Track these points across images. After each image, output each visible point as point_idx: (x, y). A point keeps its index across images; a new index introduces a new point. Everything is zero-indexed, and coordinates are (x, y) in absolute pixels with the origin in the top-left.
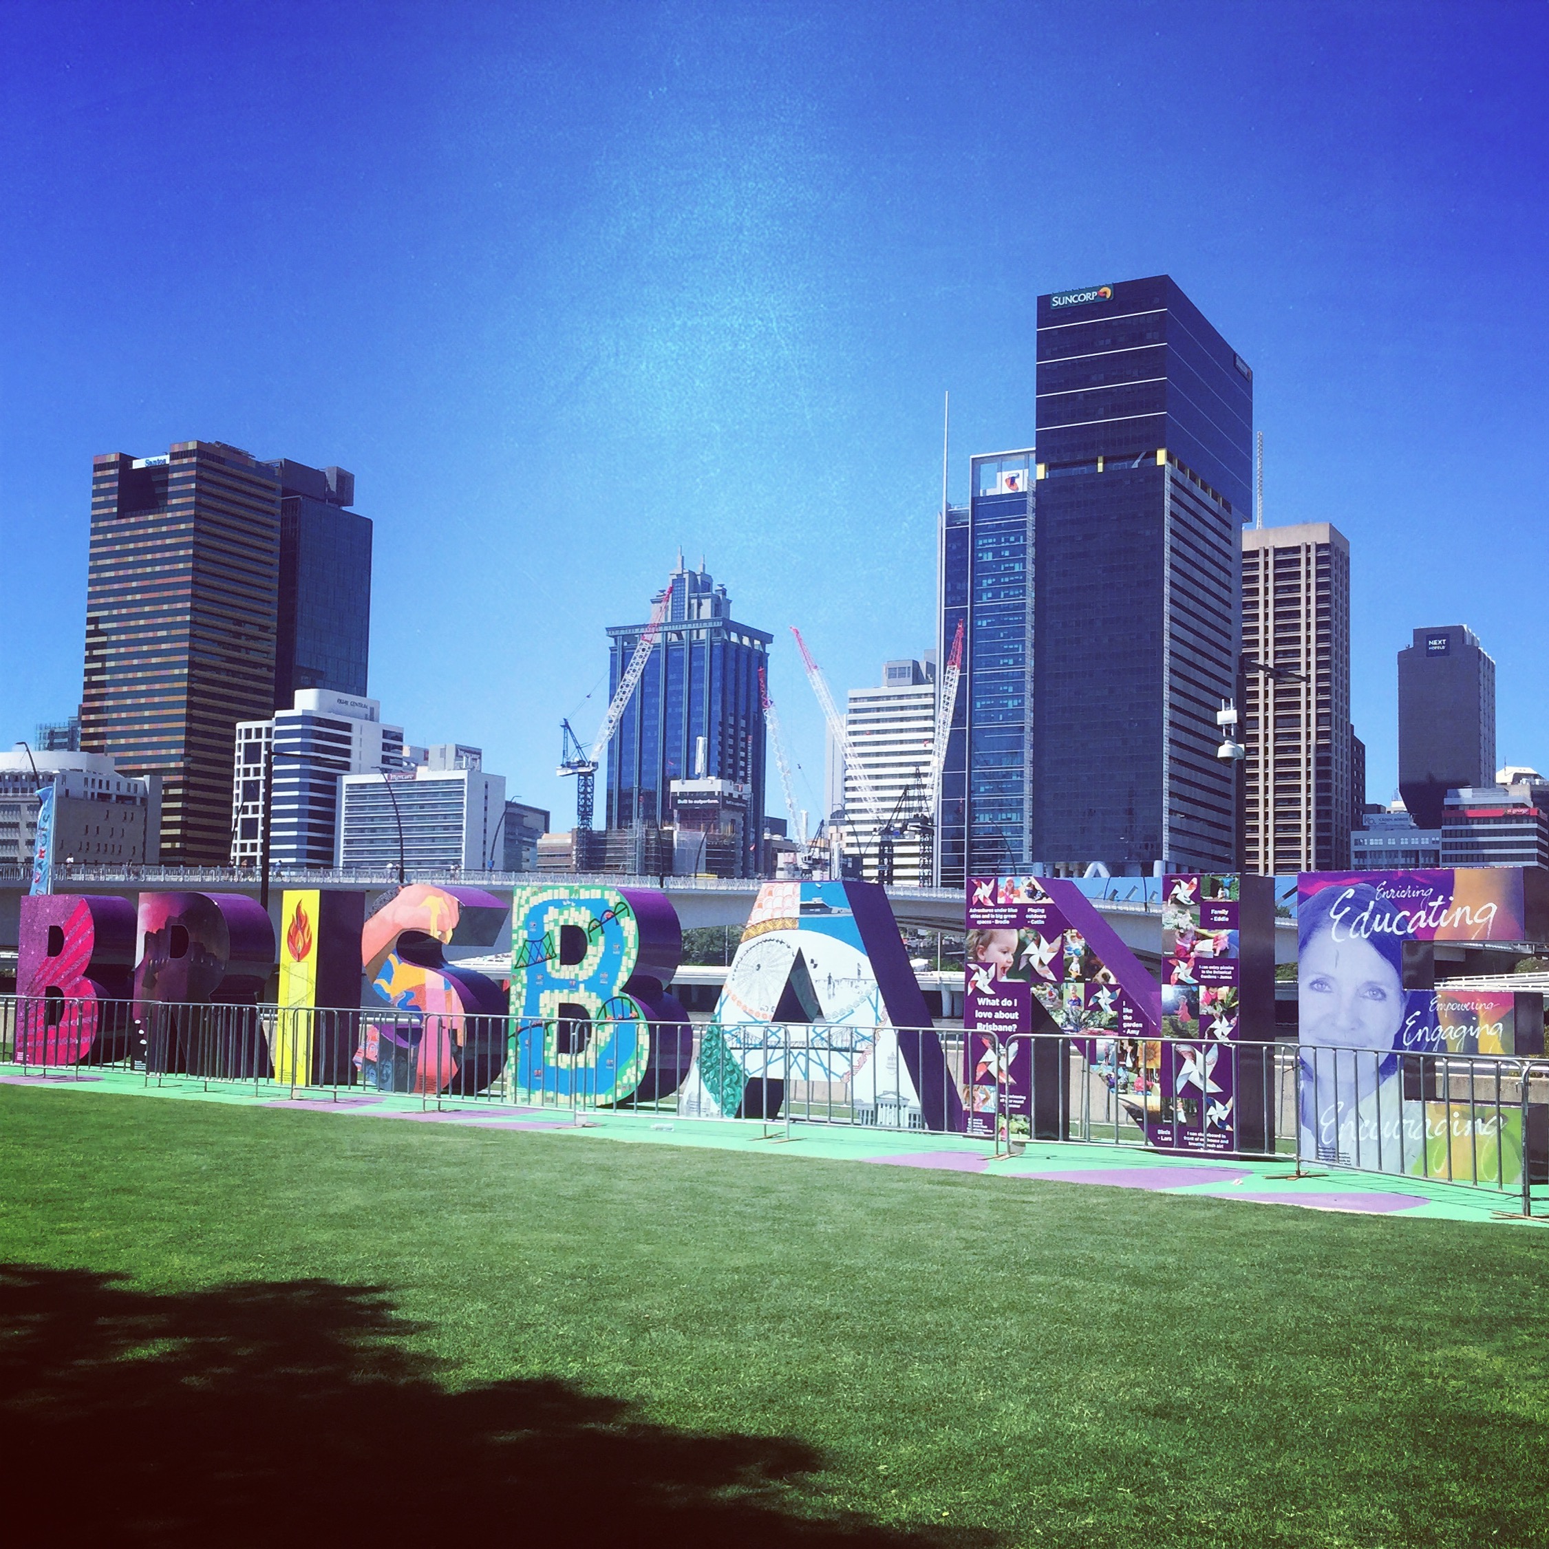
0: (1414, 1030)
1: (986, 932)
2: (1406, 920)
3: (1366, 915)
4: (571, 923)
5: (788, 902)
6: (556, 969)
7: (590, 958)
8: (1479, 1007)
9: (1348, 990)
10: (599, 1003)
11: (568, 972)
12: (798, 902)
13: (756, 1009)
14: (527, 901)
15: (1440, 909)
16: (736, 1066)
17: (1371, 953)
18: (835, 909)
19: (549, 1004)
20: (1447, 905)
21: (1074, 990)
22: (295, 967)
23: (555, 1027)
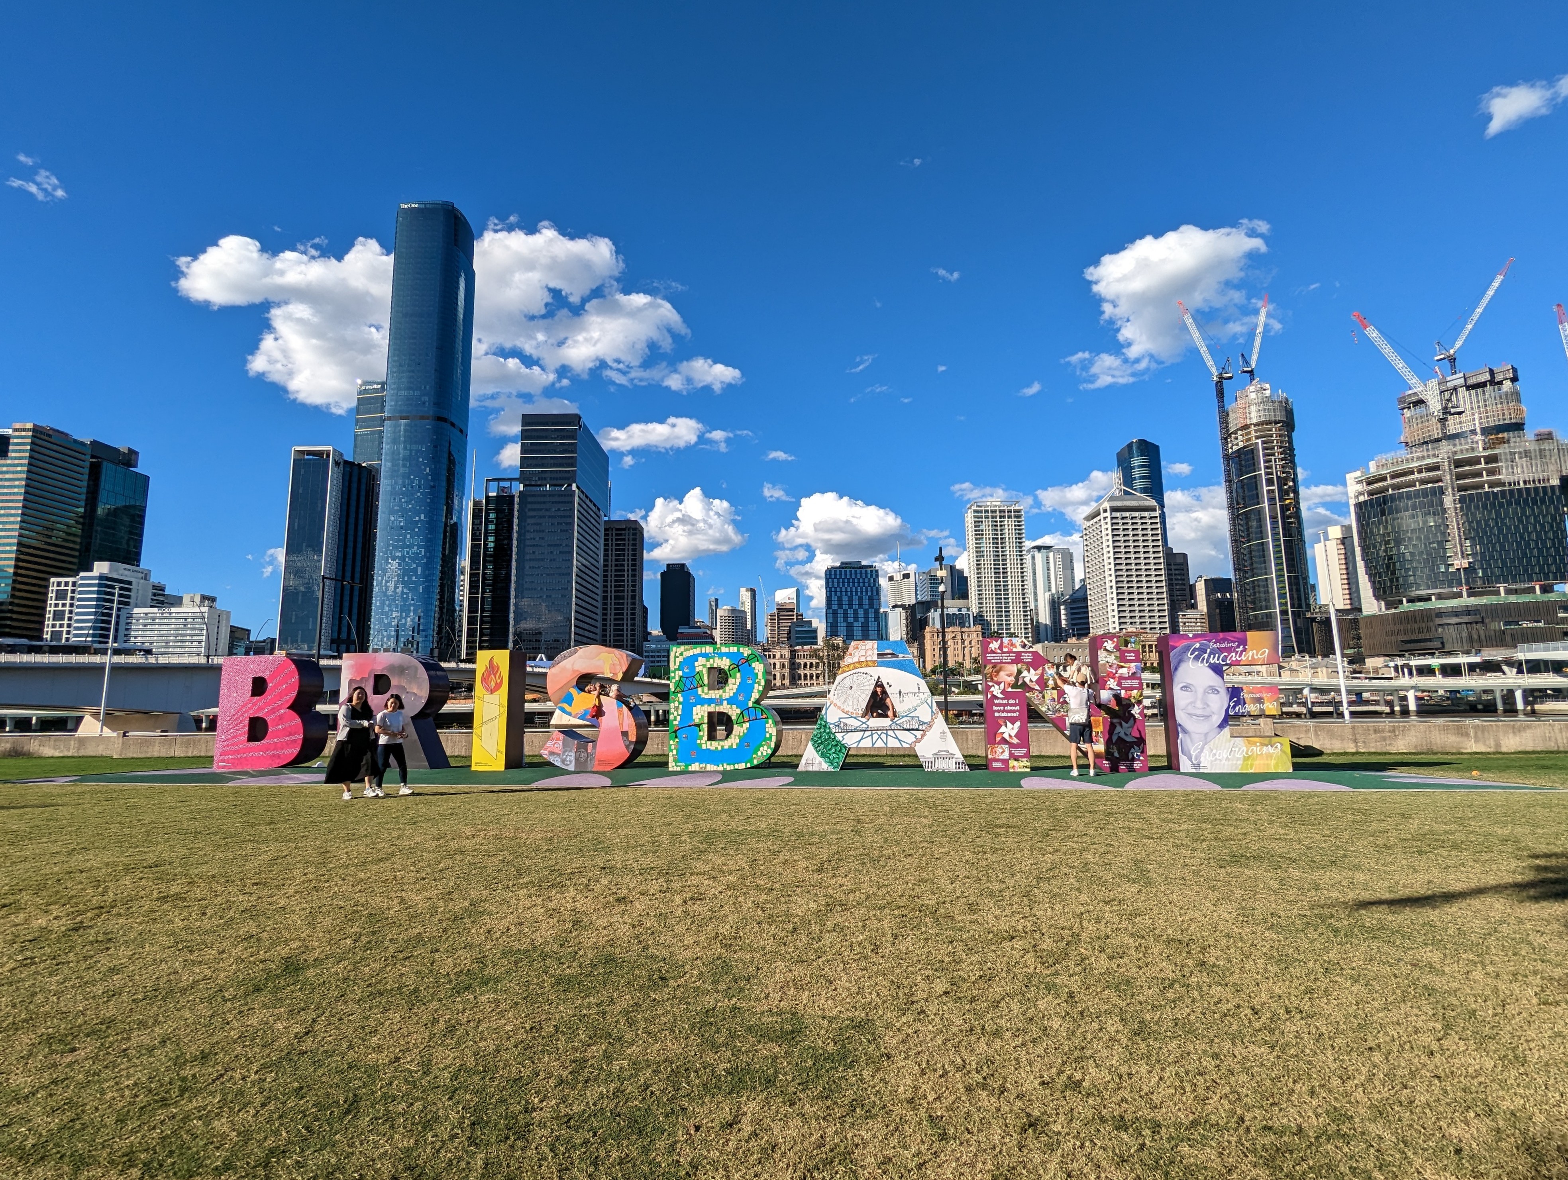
0: (1234, 707)
1: (997, 668)
2: (1226, 657)
3: (1206, 656)
4: (715, 666)
5: (870, 653)
6: (704, 693)
7: (731, 686)
8: (1264, 695)
9: (1200, 691)
10: (738, 711)
11: (714, 694)
12: (876, 652)
13: (851, 710)
14: (682, 654)
15: (1242, 652)
16: (839, 742)
17: (1211, 673)
18: (901, 656)
19: (700, 713)
20: (1245, 650)
21: (1051, 694)
22: (488, 697)
23: (705, 726)
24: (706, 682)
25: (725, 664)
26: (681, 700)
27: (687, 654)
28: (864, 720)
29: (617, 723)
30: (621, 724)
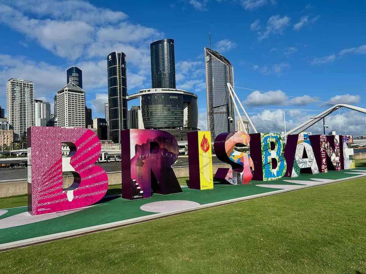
1: (322, 142)
4: (272, 141)
6: (270, 151)
7: (276, 148)
10: (278, 157)
12: (303, 138)
13: (300, 156)
16: (298, 167)
18: (308, 139)
22: (205, 154)
23: (271, 163)
24: (270, 147)
25: (274, 140)
26: (264, 154)
27: (265, 136)
28: (302, 159)
29: (249, 164)
30: (250, 164)
